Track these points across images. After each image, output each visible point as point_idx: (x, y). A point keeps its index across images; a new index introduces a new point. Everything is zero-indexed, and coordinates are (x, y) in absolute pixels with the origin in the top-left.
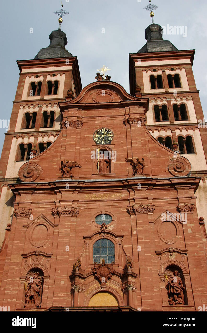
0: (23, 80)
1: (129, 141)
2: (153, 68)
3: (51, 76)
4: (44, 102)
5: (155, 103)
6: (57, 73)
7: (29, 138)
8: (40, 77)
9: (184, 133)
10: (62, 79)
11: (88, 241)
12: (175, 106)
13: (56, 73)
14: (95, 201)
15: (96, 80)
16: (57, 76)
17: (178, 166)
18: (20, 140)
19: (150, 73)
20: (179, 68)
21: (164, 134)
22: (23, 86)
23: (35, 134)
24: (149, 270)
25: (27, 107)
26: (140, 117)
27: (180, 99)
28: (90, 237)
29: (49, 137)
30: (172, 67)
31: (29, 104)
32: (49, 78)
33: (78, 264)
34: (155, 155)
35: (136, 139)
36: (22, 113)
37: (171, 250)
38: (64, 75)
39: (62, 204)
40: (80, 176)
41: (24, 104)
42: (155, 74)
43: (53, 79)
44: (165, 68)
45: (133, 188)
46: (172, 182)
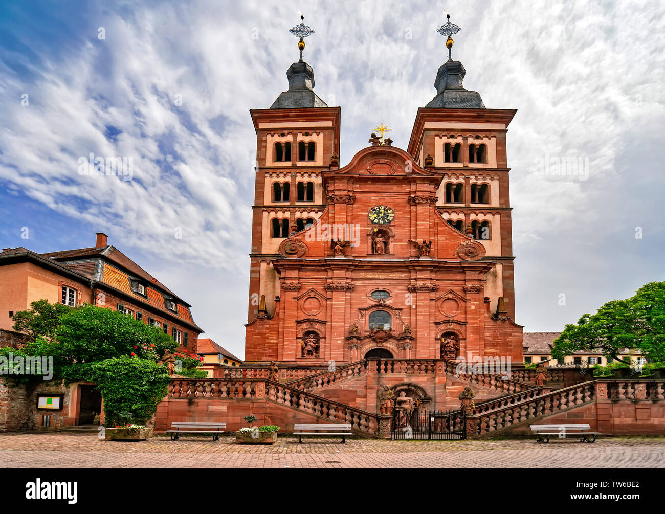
0: (264, 138)
1: (413, 222)
2: (450, 133)
3: (303, 135)
4: (298, 170)
5: (448, 180)
6: (312, 131)
7: (284, 213)
8: (287, 135)
9: (481, 218)
10: (319, 140)
11: (364, 312)
12: (474, 186)
13: (310, 132)
14: (372, 279)
15: (371, 145)
16: (311, 135)
17: (470, 251)
18: (273, 215)
19: (445, 140)
20: (487, 136)
21: (454, 217)
22: (265, 147)
23: (291, 209)
24: (426, 335)
25: (274, 175)
26: (431, 196)
27: (482, 177)
28: (366, 309)
29: (309, 213)
30: (477, 133)
31: (278, 172)
32: (300, 138)
33: (355, 329)
34: (444, 239)
35: (423, 221)
36: (269, 182)
37: (450, 321)
38: (322, 135)
39: (334, 280)
40: (353, 255)
41: (271, 172)
42: (453, 142)
43: (307, 139)
44: (468, 134)
45: (415, 269)
46: (462, 265)
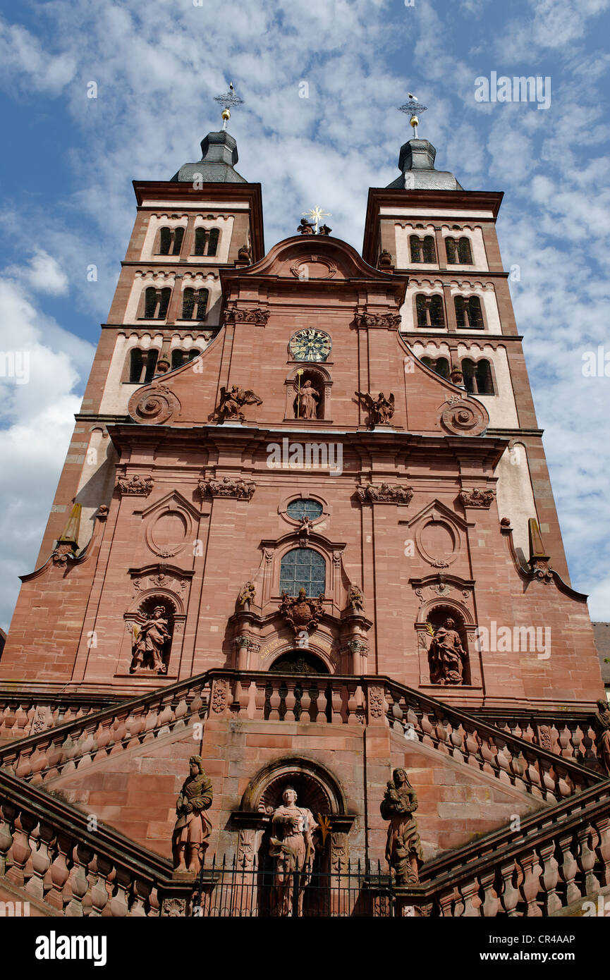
0: (145, 221)
1: (363, 358)
3: (204, 218)
4: (189, 269)
5: (418, 290)
6: (218, 214)
7: (152, 338)
8: (180, 218)
9: (475, 353)
10: (226, 226)
11: (269, 551)
12: (458, 298)
13: (214, 214)
14: (289, 472)
15: (300, 233)
16: (216, 219)
17: (463, 415)
18: (134, 341)
20: (469, 227)
21: (433, 351)
22: (145, 233)
23: (166, 332)
25: (150, 275)
26: (389, 312)
27: (469, 286)
28: (274, 544)
29: (194, 340)
30: (454, 223)
31: (156, 270)
32: (199, 222)
33: (248, 595)
34: (416, 391)
35: (379, 356)
36: (139, 286)
37: (442, 578)
38: (231, 220)
39: (218, 473)
40: (258, 420)
41: (145, 269)
42: (421, 233)
43: (208, 225)
44: (442, 223)
45: (369, 452)
46: (451, 445)
